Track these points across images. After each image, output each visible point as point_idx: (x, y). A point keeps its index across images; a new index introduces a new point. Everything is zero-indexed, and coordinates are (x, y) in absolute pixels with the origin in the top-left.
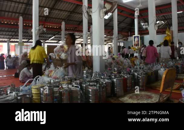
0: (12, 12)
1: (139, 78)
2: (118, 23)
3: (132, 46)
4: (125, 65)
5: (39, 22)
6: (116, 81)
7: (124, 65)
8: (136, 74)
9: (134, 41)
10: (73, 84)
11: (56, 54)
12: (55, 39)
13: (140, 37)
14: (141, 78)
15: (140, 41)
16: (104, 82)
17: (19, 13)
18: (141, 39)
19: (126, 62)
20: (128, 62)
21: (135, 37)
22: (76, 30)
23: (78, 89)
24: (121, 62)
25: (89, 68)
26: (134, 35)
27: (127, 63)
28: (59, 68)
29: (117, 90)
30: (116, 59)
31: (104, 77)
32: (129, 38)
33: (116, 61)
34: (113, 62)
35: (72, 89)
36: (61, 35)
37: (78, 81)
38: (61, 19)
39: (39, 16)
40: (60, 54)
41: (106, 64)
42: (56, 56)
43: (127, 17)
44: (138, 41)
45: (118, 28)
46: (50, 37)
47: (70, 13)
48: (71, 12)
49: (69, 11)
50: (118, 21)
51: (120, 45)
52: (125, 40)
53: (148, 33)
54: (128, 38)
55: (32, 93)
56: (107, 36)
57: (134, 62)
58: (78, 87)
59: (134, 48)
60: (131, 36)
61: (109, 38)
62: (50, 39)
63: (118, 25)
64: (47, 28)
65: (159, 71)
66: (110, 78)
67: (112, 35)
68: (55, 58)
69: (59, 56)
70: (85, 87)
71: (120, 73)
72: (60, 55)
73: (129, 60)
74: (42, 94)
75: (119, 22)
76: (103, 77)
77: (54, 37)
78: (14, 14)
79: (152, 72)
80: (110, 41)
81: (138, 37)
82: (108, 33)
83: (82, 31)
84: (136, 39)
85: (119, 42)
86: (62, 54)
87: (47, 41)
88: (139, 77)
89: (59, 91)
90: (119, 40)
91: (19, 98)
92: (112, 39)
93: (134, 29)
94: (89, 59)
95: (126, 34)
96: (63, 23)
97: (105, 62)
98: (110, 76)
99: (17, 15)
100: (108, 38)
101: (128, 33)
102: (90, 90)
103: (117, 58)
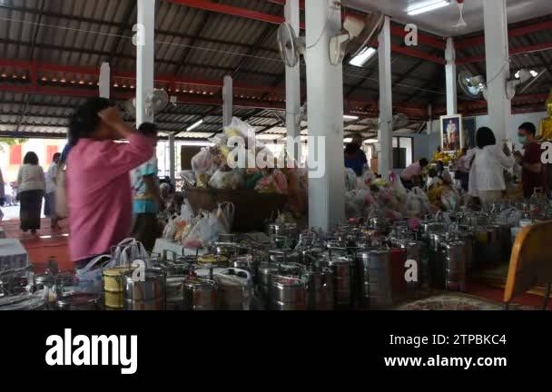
0: (82, 51)
1: (444, 251)
2: (395, 77)
3: (439, 149)
4: (410, 208)
5: (156, 77)
6: (369, 259)
7: (406, 207)
8: (436, 238)
9: (445, 132)
10: (233, 266)
11: (197, 174)
12: (205, 127)
13: (464, 121)
14: (450, 249)
15: (464, 134)
16: (330, 263)
17: (101, 53)
18: (464, 128)
19: (412, 198)
20: (420, 199)
21: (446, 122)
22: (267, 101)
23: (244, 282)
24: (399, 199)
25: (297, 214)
26: (445, 113)
27: (416, 203)
28: (205, 215)
29: (373, 288)
30: (382, 188)
31: (332, 245)
32: (429, 123)
33: (380, 197)
34: (371, 198)
35: (224, 281)
36: (221, 114)
37: (249, 258)
38: (222, 68)
39: (156, 60)
40: (208, 173)
41: (351, 204)
42: (198, 179)
43: (422, 60)
44: (457, 133)
45: (393, 92)
46: (190, 123)
47: (246, 50)
48: (251, 47)
49: (244, 46)
50: (393, 74)
51: (401, 146)
52: (415, 129)
53: (484, 110)
54: (426, 125)
55: (104, 291)
56: (361, 117)
57: (439, 199)
58: (245, 276)
59: (443, 154)
60: (436, 117)
61: (366, 125)
62: (189, 129)
63: (393, 86)
64: (180, 95)
65: (512, 229)
66: (351, 248)
67: (377, 116)
68: (195, 184)
69: (205, 178)
70: (269, 276)
71: (386, 234)
72: (210, 177)
73: (423, 193)
74: (130, 293)
75: (397, 77)
76: (329, 246)
77: (201, 121)
78: (85, 56)
79: (491, 230)
80: (372, 134)
81: (455, 121)
82: (365, 110)
83: (283, 105)
84: (451, 128)
85: (398, 137)
86: (214, 172)
87: (180, 135)
88: (444, 248)
89: (185, 288)
90: (398, 131)
91: (61, 304)
92: (375, 126)
93: (444, 96)
94: (297, 188)
95: (419, 112)
96: (228, 81)
97: (347, 199)
98: (352, 244)
99: (95, 57)
100: (362, 124)
101: (426, 108)
102: (281, 287)
103: (385, 186)
